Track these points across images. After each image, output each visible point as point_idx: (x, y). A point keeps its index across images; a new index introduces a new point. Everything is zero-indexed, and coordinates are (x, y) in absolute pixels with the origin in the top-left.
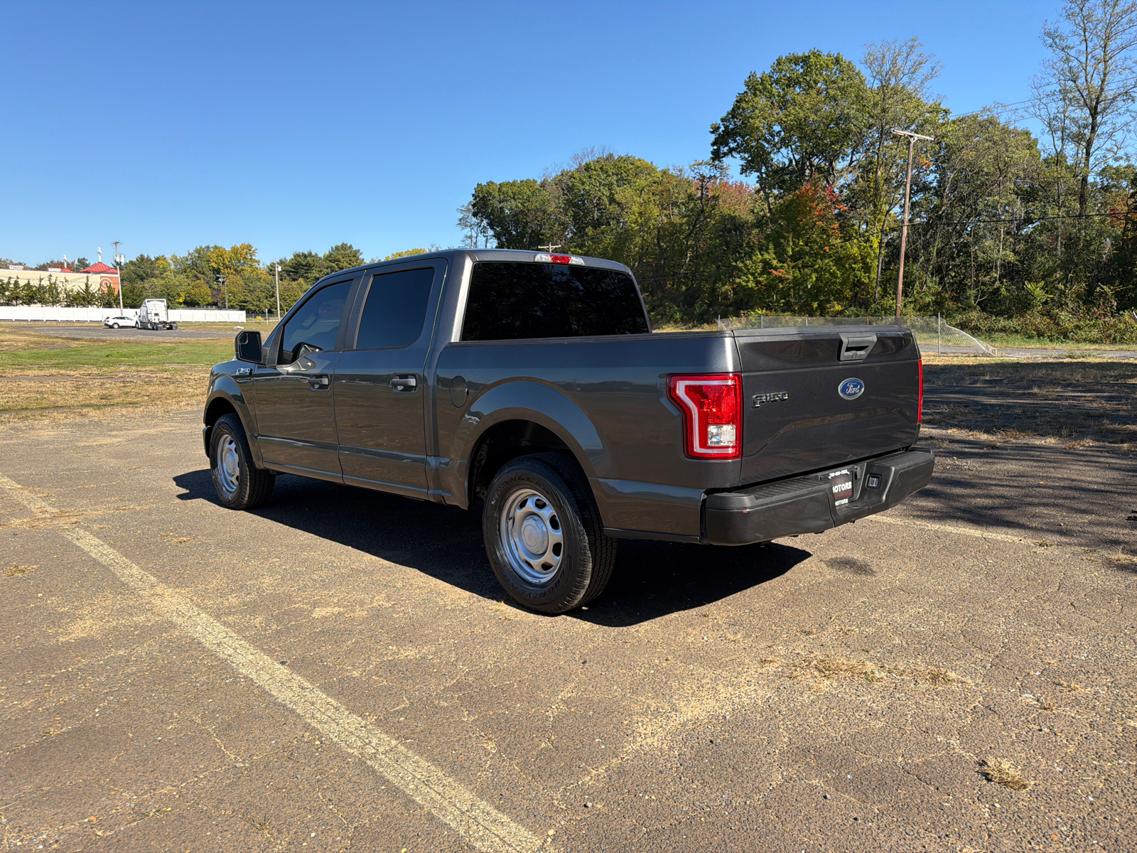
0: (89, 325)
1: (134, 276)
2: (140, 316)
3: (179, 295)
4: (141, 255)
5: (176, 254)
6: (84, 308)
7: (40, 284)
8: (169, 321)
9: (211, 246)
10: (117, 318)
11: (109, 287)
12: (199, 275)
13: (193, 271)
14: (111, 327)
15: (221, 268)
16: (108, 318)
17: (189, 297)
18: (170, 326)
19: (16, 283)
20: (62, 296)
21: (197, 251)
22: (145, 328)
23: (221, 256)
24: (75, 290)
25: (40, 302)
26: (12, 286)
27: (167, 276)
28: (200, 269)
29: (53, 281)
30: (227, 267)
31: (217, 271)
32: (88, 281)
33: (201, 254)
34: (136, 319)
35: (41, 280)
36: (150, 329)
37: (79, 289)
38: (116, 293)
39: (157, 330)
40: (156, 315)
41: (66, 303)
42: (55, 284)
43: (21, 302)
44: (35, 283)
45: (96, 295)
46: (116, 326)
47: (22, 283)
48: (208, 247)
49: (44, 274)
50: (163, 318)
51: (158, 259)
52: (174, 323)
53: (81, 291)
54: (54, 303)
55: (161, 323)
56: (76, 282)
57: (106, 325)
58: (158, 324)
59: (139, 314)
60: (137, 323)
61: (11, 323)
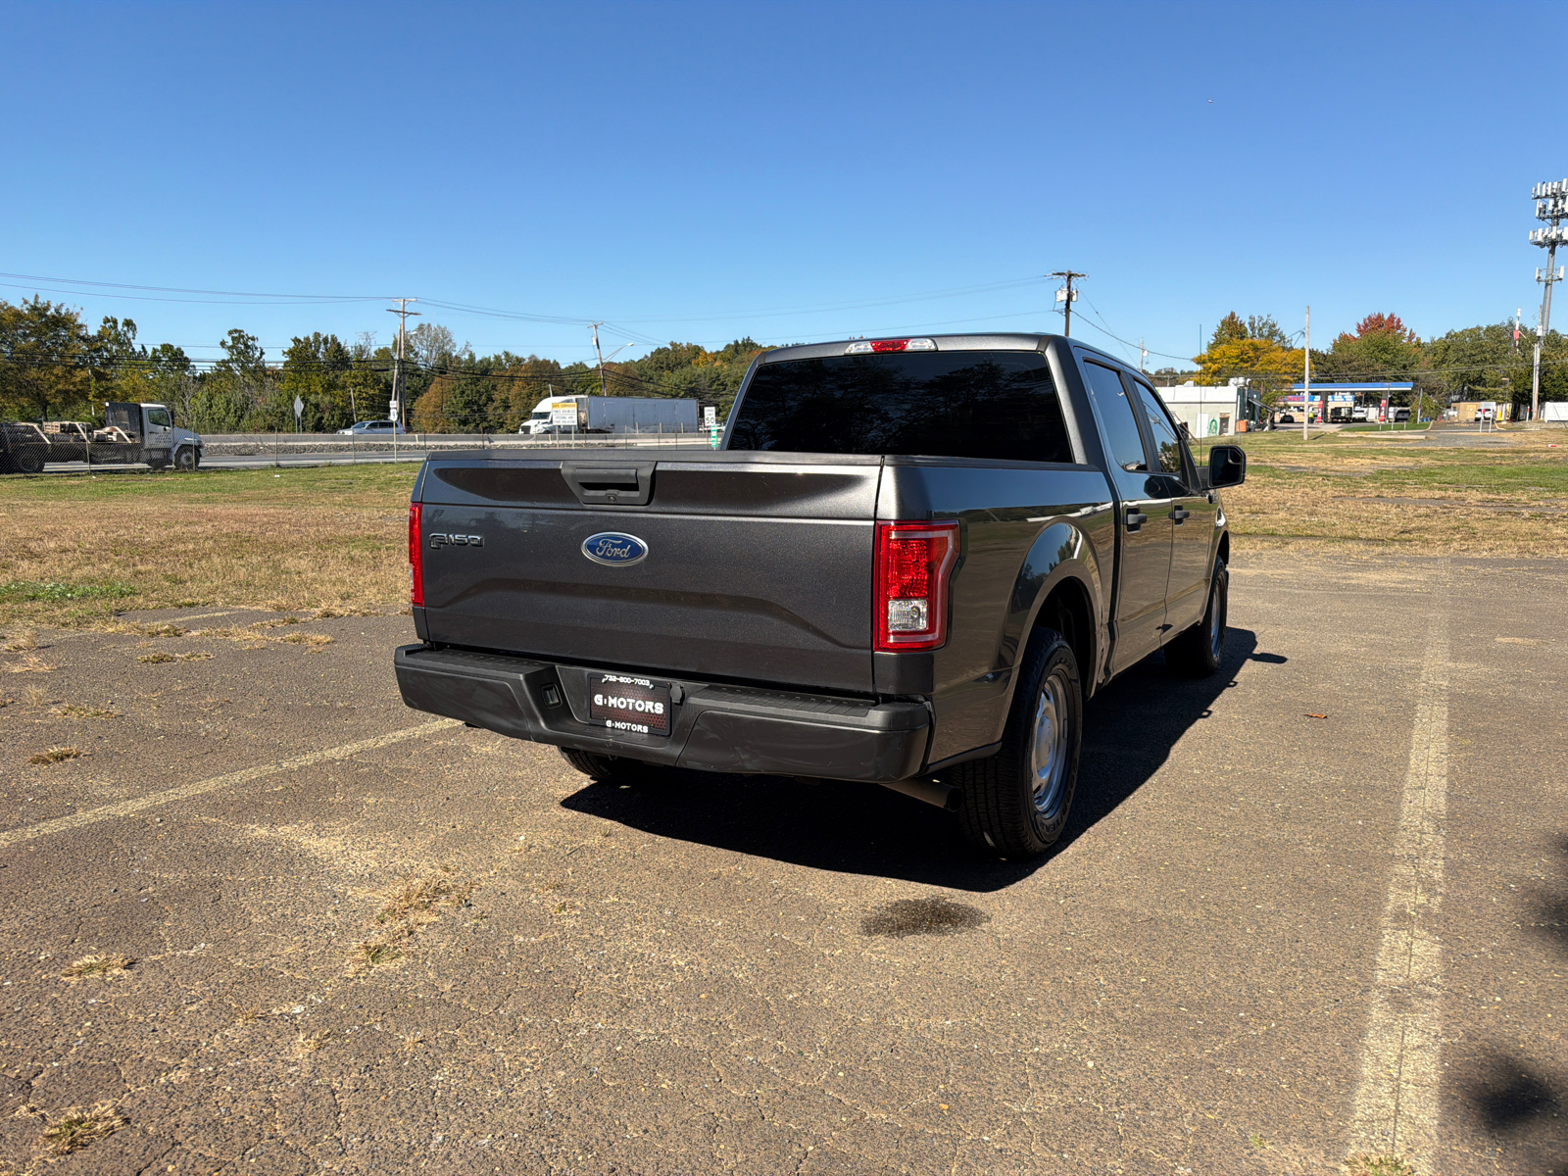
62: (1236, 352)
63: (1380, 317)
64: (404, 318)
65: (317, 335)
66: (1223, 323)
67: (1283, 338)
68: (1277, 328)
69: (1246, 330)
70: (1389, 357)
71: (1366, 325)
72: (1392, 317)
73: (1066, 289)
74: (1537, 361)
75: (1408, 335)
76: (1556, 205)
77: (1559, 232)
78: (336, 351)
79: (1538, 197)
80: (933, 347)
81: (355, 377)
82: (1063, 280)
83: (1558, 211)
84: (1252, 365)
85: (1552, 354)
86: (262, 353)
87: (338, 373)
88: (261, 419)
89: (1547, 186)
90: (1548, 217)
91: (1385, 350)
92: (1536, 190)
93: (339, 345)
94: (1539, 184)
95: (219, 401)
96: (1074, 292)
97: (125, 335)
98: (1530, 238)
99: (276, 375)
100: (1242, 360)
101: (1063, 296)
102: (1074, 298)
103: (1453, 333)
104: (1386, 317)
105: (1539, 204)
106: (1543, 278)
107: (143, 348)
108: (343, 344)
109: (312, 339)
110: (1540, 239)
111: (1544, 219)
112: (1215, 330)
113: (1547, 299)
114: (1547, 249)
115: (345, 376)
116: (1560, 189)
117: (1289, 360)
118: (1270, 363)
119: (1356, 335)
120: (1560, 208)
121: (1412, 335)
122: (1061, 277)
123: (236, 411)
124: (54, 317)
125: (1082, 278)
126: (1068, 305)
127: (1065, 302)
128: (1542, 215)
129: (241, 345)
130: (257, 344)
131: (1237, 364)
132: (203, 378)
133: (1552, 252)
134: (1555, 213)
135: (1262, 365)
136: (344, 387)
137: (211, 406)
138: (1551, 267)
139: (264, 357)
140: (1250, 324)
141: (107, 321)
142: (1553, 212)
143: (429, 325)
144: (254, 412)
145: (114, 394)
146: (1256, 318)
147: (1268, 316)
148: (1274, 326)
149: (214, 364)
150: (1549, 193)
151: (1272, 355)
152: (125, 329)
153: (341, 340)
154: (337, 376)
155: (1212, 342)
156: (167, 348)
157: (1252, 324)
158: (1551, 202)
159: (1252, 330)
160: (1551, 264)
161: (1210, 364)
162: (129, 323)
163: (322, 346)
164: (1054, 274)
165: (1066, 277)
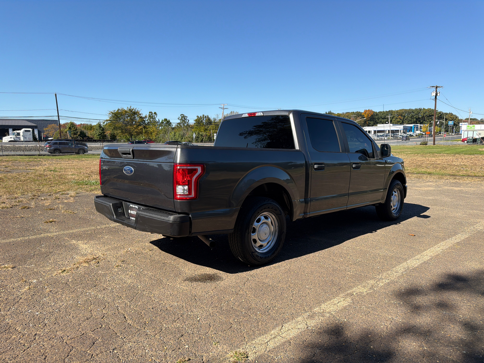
64: (223, 110)
65: (203, 115)
73: (435, 92)
78: (208, 120)
80: (262, 115)
81: (213, 127)
82: (434, 89)
86: (189, 121)
87: (209, 126)
88: (187, 139)
93: (209, 118)
95: (177, 134)
96: (438, 92)
97: (154, 116)
99: (192, 127)
101: (434, 94)
102: (438, 95)
107: (159, 120)
108: (210, 118)
109: (202, 117)
115: (210, 127)
122: (434, 88)
123: (181, 137)
124: (134, 112)
125: (442, 88)
126: (436, 97)
127: (435, 96)
129: (183, 118)
130: (187, 118)
132: (173, 129)
136: (210, 130)
137: (175, 135)
139: (189, 122)
141: (150, 113)
143: (234, 112)
144: (185, 137)
145: (148, 133)
149: (177, 124)
152: (154, 115)
153: (210, 117)
154: (208, 127)
156: (166, 120)
162: (155, 113)
163: (205, 118)
164: (430, 87)
165: (435, 88)
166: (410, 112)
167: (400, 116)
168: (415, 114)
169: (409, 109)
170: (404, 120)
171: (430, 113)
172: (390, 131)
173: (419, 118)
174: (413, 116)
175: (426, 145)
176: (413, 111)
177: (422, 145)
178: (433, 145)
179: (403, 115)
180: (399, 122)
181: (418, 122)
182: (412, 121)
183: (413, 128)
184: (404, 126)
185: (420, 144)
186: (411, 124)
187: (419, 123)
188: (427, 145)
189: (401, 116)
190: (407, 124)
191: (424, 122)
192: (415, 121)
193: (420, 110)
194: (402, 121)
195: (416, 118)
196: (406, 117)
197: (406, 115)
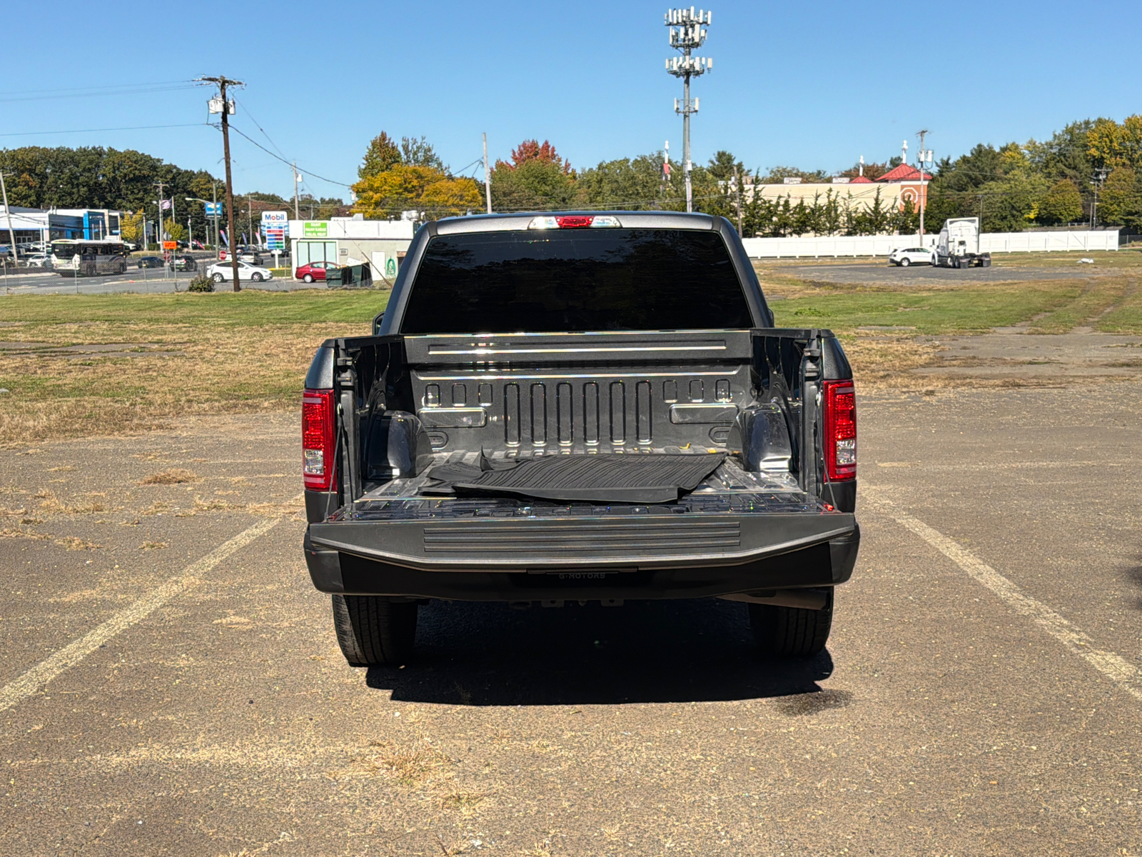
0: (874, 261)
1: (965, 180)
2: (938, 247)
3: (1030, 208)
4: (980, 146)
5: (1034, 139)
6: (870, 236)
7: (816, 204)
8: (979, 254)
9: (1092, 120)
10: (909, 250)
11: (908, 203)
12: (1068, 171)
13: (1060, 165)
14: (899, 264)
15: (1105, 156)
16: (895, 250)
17: (1045, 209)
18: (980, 261)
19: (787, 202)
20: (843, 219)
21: (1070, 131)
22: (943, 265)
23: (1107, 136)
24: (861, 210)
25: (813, 229)
26: (781, 208)
27: (1014, 175)
28: (1070, 160)
29: (832, 198)
30: (1116, 154)
31: (1099, 162)
32: (878, 193)
33: (1075, 136)
34: (933, 250)
35: (817, 197)
36: (950, 267)
37: (865, 207)
38: (916, 211)
39: (959, 267)
40: (962, 243)
41: (846, 230)
42: (834, 202)
43: (789, 230)
44: (809, 202)
45: (888, 215)
46: (905, 263)
47: (793, 203)
48: (1087, 123)
49: (823, 188)
50: (971, 249)
51: (1004, 150)
52: (987, 255)
53: (868, 211)
54: (831, 230)
55: (966, 256)
56: (861, 197)
57: (893, 261)
58: (962, 258)
59: (937, 243)
60: (933, 257)
61: (774, 261)
62: (398, 180)
63: (534, 145)
66: (374, 144)
67: (440, 164)
68: (433, 153)
69: (399, 155)
70: (548, 188)
71: (521, 153)
72: (546, 145)
73: (221, 99)
74: (689, 197)
75: (563, 165)
76: (686, 34)
77: (691, 62)
79: (670, 24)
80: (618, 225)
82: (215, 87)
83: (689, 40)
84: (418, 196)
85: (701, 189)
89: (677, 13)
90: (681, 46)
91: (544, 180)
92: (668, 16)
94: (670, 11)
96: (231, 102)
98: (667, 67)
100: (406, 189)
101: (220, 108)
102: (232, 110)
103: (604, 165)
104: (540, 145)
105: (672, 32)
106: (681, 109)
110: (675, 68)
111: (677, 47)
112: (365, 152)
113: (686, 131)
114: (682, 79)
116: (689, 17)
117: (456, 191)
118: (437, 193)
119: (513, 163)
120: (690, 37)
121: (567, 166)
122: (213, 83)
125: (239, 86)
126: (224, 118)
127: (221, 115)
128: (675, 43)
131: (401, 194)
133: (687, 82)
134: (687, 42)
135: (427, 195)
138: (687, 98)
140: (403, 146)
142: (684, 40)
146: (410, 141)
147: (423, 138)
148: (430, 150)
150: (680, 21)
151: (437, 185)
155: (363, 167)
157: (406, 148)
158: (682, 30)
159: (406, 154)
160: (687, 94)
161: (371, 193)
164: (204, 79)
165: (220, 85)
166: (62, 159)
167: (25, 176)
168: (84, 170)
169: (58, 149)
170: (44, 193)
171: (136, 169)
172: (12, 234)
173: (98, 184)
174: (77, 178)
175: (210, 291)
176: (72, 158)
177: (195, 293)
178: (233, 292)
179: (37, 172)
180: (26, 197)
181: (96, 202)
182: (75, 196)
183: (86, 224)
184: (50, 216)
185: (191, 289)
186: (72, 206)
187: (102, 203)
188: (213, 293)
189: (30, 175)
190: (58, 207)
191: (119, 201)
192: (87, 198)
193: (99, 153)
194: (38, 196)
195: (88, 185)
196: (51, 179)
197: (48, 171)
